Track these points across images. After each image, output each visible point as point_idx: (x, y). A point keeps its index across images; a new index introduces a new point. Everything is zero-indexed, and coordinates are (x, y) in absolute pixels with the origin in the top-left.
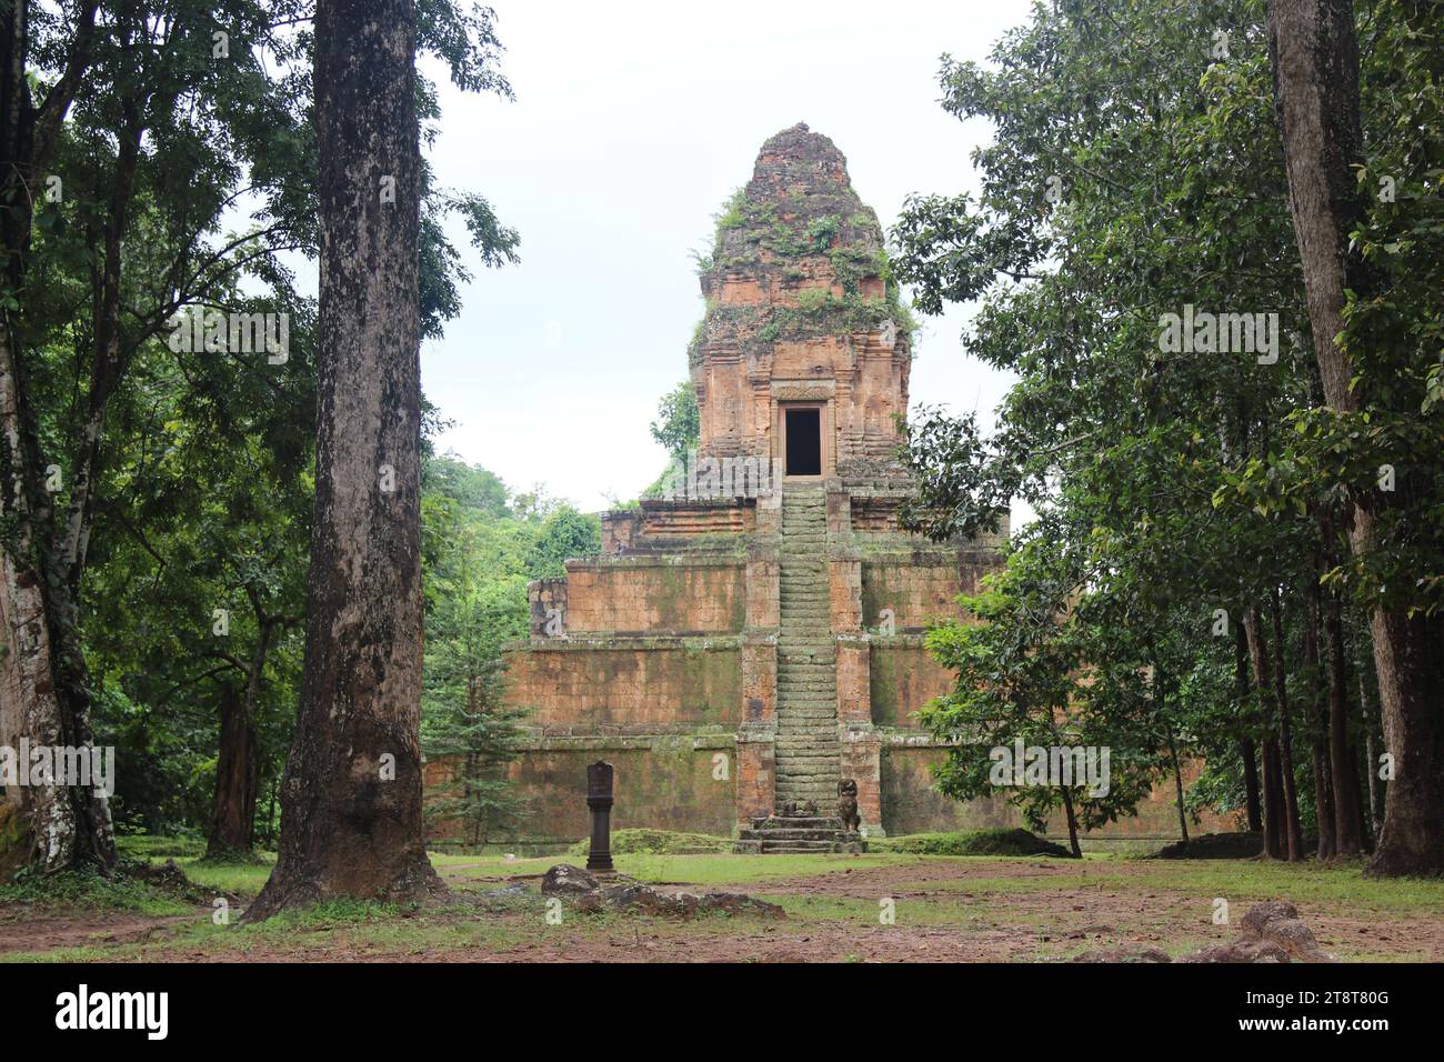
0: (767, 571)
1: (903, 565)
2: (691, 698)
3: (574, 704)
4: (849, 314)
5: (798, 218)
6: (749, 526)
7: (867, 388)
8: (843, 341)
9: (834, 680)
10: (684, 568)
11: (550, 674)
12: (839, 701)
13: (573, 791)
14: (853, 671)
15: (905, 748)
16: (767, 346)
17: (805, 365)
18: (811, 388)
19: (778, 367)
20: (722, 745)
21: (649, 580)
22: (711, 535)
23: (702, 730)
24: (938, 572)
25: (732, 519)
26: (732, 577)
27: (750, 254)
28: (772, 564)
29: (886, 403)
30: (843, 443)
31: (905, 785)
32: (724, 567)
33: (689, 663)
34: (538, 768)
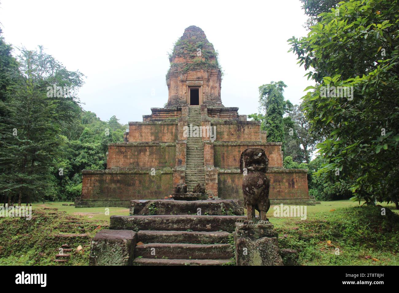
0: (184, 124)
1: (222, 124)
2: (162, 160)
3: (128, 161)
4: (207, 65)
5: (194, 43)
6: (180, 116)
7: (211, 83)
8: (205, 71)
9: (203, 154)
10: (161, 125)
11: (122, 153)
12: (204, 160)
13: (125, 186)
14: (209, 151)
15: (224, 173)
16: (186, 72)
17: (195, 77)
18: (197, 83)
19: (188, 77)
20: (170, 173)
21: (152, 128)
22: (170, 118)
23: (165, 169)
24: (231, 126)
25: (175, 114)
26: (175, 127)
27: (182, 51)
28: (185, 122)
29: (216, 87)
30: (205, 97)
31: (224, 184)
32: (172, 125)
33: (161, 150)
34: (115, 179)
